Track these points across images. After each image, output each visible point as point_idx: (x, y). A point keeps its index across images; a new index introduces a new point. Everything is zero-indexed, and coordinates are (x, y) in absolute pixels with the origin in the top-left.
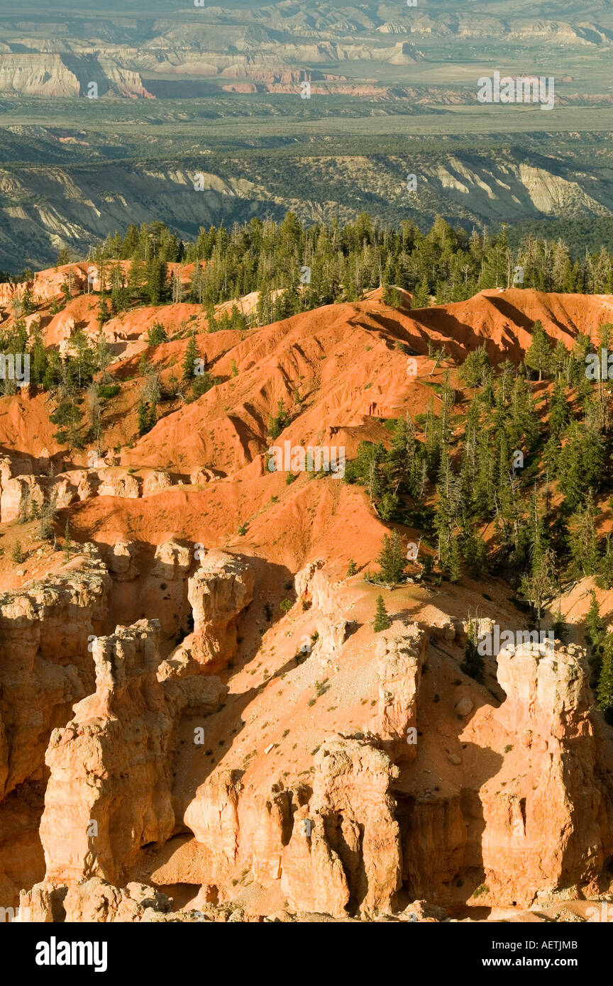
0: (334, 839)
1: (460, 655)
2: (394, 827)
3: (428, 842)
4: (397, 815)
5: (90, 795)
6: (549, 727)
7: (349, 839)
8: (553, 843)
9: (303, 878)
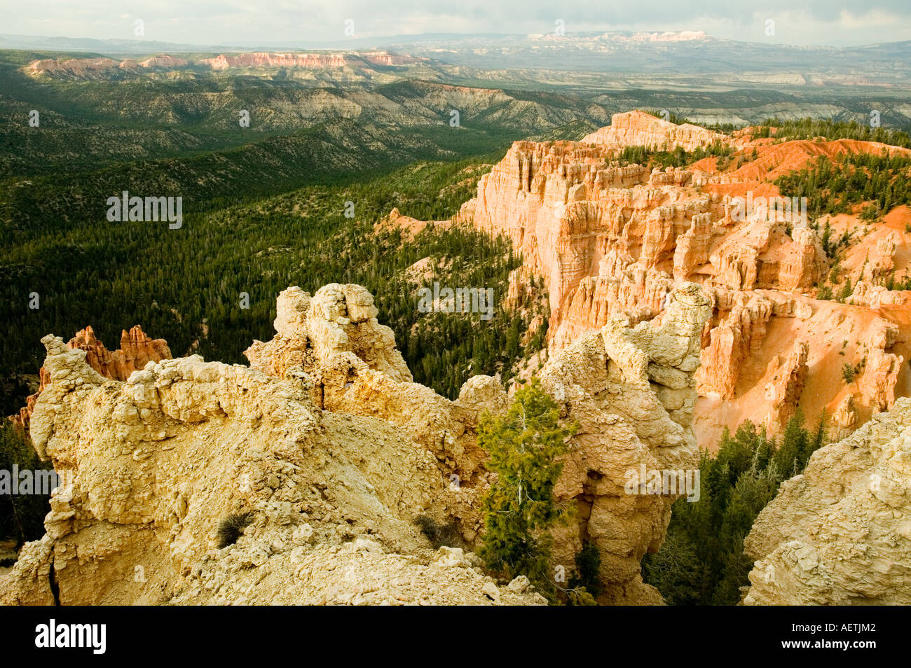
0: (740, 269)
1: (785, 229)
2: (755, 268)
3: (764, 272)
4: (757, 265)
5: (685, 251)
6: (801, 249)
7: (743, 270)
8: (797, 277)
9: (731, 276)
